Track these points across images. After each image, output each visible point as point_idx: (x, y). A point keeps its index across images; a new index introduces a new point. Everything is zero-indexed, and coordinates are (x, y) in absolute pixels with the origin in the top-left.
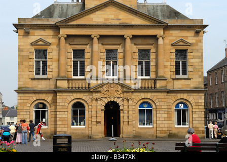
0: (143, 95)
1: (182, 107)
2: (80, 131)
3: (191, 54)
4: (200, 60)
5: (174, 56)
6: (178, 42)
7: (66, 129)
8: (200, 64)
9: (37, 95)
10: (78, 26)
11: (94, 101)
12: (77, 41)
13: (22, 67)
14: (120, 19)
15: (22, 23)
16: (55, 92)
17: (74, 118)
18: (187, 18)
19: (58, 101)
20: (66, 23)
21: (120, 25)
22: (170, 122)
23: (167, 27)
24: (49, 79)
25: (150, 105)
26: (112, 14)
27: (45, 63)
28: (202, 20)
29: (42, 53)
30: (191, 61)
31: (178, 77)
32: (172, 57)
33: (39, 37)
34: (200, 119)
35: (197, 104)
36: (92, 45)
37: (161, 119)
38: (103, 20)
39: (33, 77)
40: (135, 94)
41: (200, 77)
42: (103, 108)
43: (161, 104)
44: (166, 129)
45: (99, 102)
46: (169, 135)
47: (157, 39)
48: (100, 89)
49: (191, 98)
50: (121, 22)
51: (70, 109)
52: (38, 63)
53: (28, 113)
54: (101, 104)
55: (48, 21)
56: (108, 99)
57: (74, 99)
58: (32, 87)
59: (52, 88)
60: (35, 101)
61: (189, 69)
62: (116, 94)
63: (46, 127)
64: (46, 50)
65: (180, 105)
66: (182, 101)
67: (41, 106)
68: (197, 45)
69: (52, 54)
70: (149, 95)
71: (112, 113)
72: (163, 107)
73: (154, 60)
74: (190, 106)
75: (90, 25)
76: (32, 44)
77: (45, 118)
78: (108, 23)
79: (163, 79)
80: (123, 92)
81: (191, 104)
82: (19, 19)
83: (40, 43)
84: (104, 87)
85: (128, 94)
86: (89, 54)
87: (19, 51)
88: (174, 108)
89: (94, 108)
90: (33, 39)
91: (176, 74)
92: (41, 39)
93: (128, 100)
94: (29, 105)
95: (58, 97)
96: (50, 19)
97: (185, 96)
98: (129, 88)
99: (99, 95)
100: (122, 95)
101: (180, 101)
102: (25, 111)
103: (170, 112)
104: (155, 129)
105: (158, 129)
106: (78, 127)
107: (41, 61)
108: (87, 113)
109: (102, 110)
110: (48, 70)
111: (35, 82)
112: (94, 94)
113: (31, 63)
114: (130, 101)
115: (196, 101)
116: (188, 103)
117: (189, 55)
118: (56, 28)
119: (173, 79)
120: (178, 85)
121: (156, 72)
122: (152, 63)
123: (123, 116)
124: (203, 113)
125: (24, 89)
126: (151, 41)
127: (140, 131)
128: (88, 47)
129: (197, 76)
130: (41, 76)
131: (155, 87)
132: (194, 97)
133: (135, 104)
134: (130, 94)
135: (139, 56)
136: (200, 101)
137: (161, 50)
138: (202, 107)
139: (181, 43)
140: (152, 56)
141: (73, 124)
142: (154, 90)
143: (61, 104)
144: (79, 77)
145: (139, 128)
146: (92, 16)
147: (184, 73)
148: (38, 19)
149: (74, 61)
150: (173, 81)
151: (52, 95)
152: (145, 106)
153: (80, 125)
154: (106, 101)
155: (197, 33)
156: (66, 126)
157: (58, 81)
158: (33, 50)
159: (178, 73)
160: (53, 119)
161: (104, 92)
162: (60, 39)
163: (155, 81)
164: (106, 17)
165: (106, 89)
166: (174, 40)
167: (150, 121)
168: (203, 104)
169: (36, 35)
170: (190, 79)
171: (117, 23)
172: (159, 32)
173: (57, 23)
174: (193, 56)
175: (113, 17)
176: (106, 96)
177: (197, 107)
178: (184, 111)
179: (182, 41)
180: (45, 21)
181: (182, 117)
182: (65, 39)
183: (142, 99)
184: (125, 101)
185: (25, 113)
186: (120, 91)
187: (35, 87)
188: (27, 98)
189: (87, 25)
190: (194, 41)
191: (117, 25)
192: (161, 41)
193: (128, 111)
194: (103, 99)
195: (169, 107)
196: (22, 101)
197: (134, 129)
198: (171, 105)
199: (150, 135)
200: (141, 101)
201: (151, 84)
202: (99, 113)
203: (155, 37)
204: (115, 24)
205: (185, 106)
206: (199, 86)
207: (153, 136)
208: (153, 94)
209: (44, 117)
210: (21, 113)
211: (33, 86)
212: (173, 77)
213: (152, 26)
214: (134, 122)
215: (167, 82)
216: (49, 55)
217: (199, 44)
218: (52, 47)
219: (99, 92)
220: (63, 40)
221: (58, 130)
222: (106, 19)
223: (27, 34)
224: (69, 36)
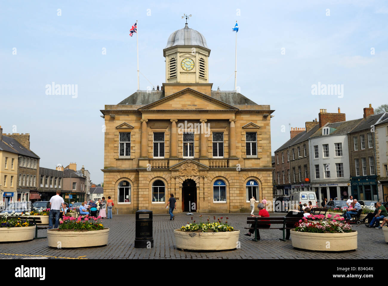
0: (217, 174)
1: (253, 184)
2: (160, 207)
3: (260, 136)
4: (268, 142)
6: (248, 125)
7: (147, 205)
8: (268, 145)
9: (121, 174)
10: (159, 112)
11: (173, 180)
12: (157, 124)
13: (108, 148)
14: (196, 105)
15: (109, 109)
16: (137, 171)
17: (155, 195)
18: (256, 104)
19: (140, 179)
20: (147, 109)
21: (196, 111)
22: (242, 198)
23: (238, 113)
24: (132, 159)
25: (223, 183)
26: (189, 101)
27: (128, 145)
28: (269, 106)
29: (125, 136)
30: (260, 142)
31: (248, 156)
32: (243, 139)
33: (124, 122)
34: (269, 195)
35: (266, 181)
36: (171, 128)
37: (234, 195)
38: (181, 106)
39: (117, 158)
40: (210, 172)
41: (268, 157)
42: (181, 186)
43: (233, 181)
44: (238, 204)
45: (177, 180)
46: (241, 210)
47: (230, 123)
48: (178, 168)
49: (261, 176)
50: (197, 107)
51: (151, 187)
52: (122, 145)
53: (113, 190)
54: (179, 182)
55: (131, 107)
56: (186, 177)
57: (155, 177)
58: (117, 167)
59: (135, 167)
60: (119, 179)
61: (259, 150)
62: (193, 173)
63: (129, 203)
64: (129, 133)
65: (251, 182)
66: (253, 178)
67: (125, 184)
68: (265, 128)
69: (135, 136)
70: (223, 174)
72: (235, 184)
73: (227, 142)
74: (259, 183)
75: (169, 111)
76: (117, 128)
77: (128, 195)
78: (185, 109)
79: (235, 159)
80: (200, 171)
81: (261, 181)
82: (105, 105)
83: (125, 127)
84: (182, 167)
85: (203, 173)
86: (168, 137)
87: (105, 134)
88: (245, 185)
89: (173, 186)
90: (118, 123)
91: (247, 154)
92: (125, 123)
93: (204, 178)
94: (114, 183)
95: (140, 176)
96: (133, 106)
97: (255, 174)
98: (204, 167)
99: (177, 174)
100: (198, 174)
101: (250, 179)
102: (110, 188)
103: (242, 189)
104: (228, 204)
105: (231, 204)
106: (159, 202)
107: (125, 142)
108: (166, 190)
109: (180, 187)
110: (131, 151)
111: (120, 162)
112: (173, 173)
113: (116, 145)
114: (206, 179)
115: (266, 178)
116: (258, 181)
117: (258, 137)
118: (138, 113)
119: (244, 159)
120: (249, 164)
121: (229, 153)
122: (225, 145)
123: (200, 193)
124: (272, 189)
125: (109, 169)
126: (224, 125)
127: (215, 206)
128: (167, 130)
129: (266, 156)
130: (125, 157)
131: (228, 166)
132: (264, 175)
133: (210, 182)
134: (206, 172)
135: (214, 138)
136: (269, 178)
137: (233, 133)
138: (271, 184)
139: (251, 127)
140: (225, 138)
141: (154, 200)
142: (227, 169)
143: (143, 182)
144: (159, 157)
145: (214, 203)
146: (171, 102)
147: (254, 153)
148: (123, 106)
149: (154, 143)
150: (244, 161)
151: (135, 174)
152: (219, 183)
153: (160, 201)
154: (184, 179)
155: (265, 117)
156: (147, 202)
157: (140, 161)
158: (118, 134)
159: (248, 153)
160: (135, 196)
161: (182, 170)
162: (142, 123)
163: (228, 160)
164: (183, 103)
165: (183, 168)
166: (245, 124)
167: (223, 197)
168: (271, 181)
169: (121, 120)
170: (259, 159)
171: (193, 108)
172: (231, 116)
173: (139, 109)
174: (262, 138)
175: (189, 103)
176: (183, 174)
177: (266, 184)
178: (254, 188)
179: (252, 124)
180: (129, 107)
182: (147, 123)
183: (217, 177)
184: (201, 179)
185: (111, 191)
186: (197, 170)
187: (119, 167)
188: (113, 177)
189: (166, 111)
190: (262, 125)
191: (194, 111)
192: (233, 125)
193: (204, 188)
194: (181, 177)
195: (241, 184)
196: (107, 180)
197: (210, 205)
198: (243, 182)
199: (224, 210)
200: (216, 179)
201: (224, 163)
202: (178, 190)
203: (227, 121)
204: (192, 109)
205: (256, 183)
206: (268, 165)
207: (226, 210)
208: (226, 172)
209: (127, 193)
210: (107, 191)
211: (118, 165)
212: (245, 157)
213: (225, 111)
214: (209, 198)
215: (239, 161)
216: (132, 137)
217: (267, 127)
218: (135, 130)
219: (178, 171)
220: (144, 124)
221: (140, 205)
222: (184, 105)
223: (113, 119)
224: (150, 121)
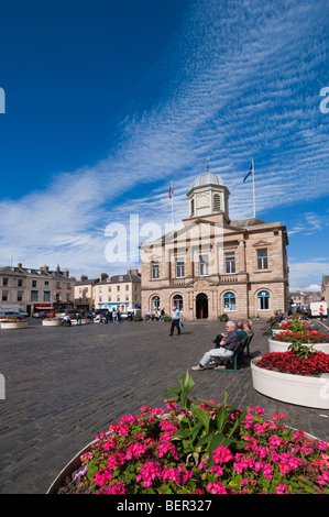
0: (226, 287)
3: (270, 252)
5: (255, 254)
6: (258, 243)
9: (153, 291)
19: (163, 294)
22: (252, 307)
23: (246, 233)
25: (232, 295)
30: (271, 257)
31: (259, 271)
32: (253, 256)
34: (280, 304)
35: (277, 291)
37: (242, 305)
39: (150, 280)
40: (219, 287)
42: (195, 298)
43: (242, 293)
45: (191, 294)
47: (238, 243)
48: (192, 285)
49: (271, 287)
51: (172, 300)
53: (148, 303)
54: (193, 296)
56: (198, 291)
60: (152, 295)
61: (269, 264)
62: (204, 288)
65: (263, 293)
66: (264, 290)
67: (156, 298)
68: (276, 244)
70: (231, 287)
71: (202, 302)
72: (244, 296)
73: (238, 260)
79: (243, 274)
80: (210, 286)
81: (272, 292)
84: (195, 283)
85: (213, 287)
88: (256, 296)
91: (258, 269)
97: (266, 286)
98: (214, 282)
99: (191, 289)
100: (209, 288)
101: (261, 290)
103: (253, 299)
108: (183, 302)
109: (194, 300)
112: (187, 289)
114: (215, 292)
115: (277, 289)
116: (269, 292)
119: (256, 273)
120: (259, 277)
122: (237, 262)
123: (210, 304)
124: (283, 299)
126: (235, 245)
128: (186, 255)
132: (275, 287)
133: (219, 294)
134: (215, 287)
136: (280, 289)
137: (241, 251)
138: (282, 294)
139: (261, 244)
140: (237, 257)
142: (236, 282)
143: (165, 297)
144: (181, 277)
145: (224, 312)
147: (266, 267)
149: (177, 267)
150: (255, 275)
152: (229, 295)
154: (198, 293)
155: (276, 234)
156: (169, 311)
157: (163, 281)
158: (150, 262)
159: (260, 267)
163: (237, 275)
165: (196, 285)
166: (255, 242)
168: (282, 292)
170: (270, 272)
172: (241, 237)
174: (273, 253)
176: (196, 289)
177: (277, 294)
179: (262, 242)
181: (265, 304)
183: (226, 290)
184: (211, 293)
185: (146, 303)
186: (207, 285)
190: (273, 241)
192: (242, 244)
194: (194, 292)
195: (252, 295)
198: (253, 293)
199: (233, 318)
200: (225, 292)
201: (233, 278)
202: (191, 302)
203: (236, 242)
205: (267, 294)
206: (279, 276)
207: (235, 318)
208: (235, 286)
210: (144, 303)
211: (151, 285)
212: (256, 271)
213: (233, 233)
214: (219, 308)
217: (278, 242)
219: (191, 287)
